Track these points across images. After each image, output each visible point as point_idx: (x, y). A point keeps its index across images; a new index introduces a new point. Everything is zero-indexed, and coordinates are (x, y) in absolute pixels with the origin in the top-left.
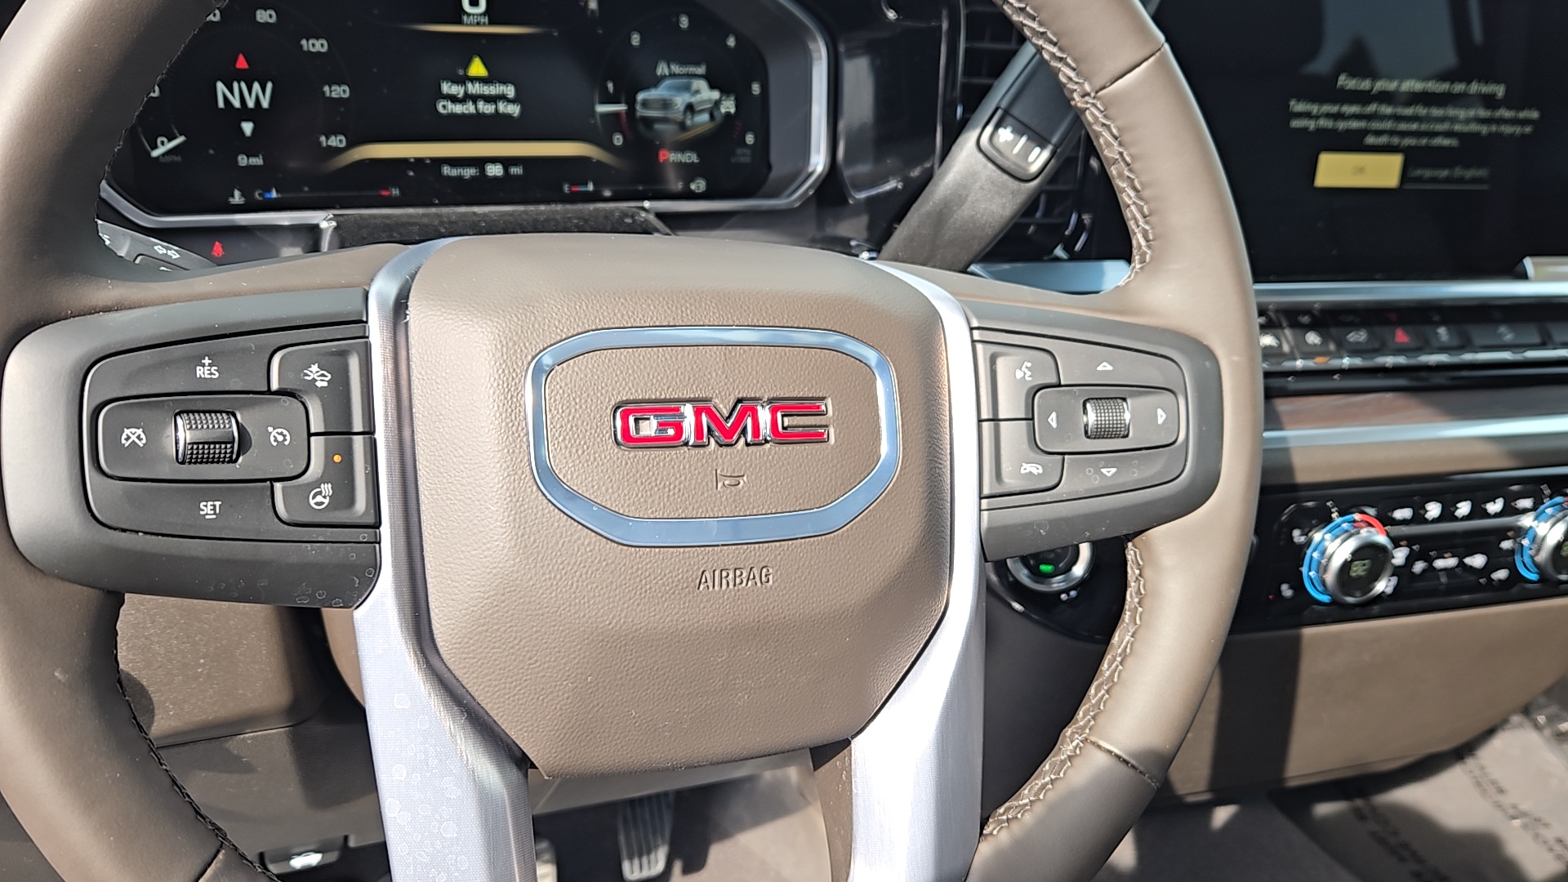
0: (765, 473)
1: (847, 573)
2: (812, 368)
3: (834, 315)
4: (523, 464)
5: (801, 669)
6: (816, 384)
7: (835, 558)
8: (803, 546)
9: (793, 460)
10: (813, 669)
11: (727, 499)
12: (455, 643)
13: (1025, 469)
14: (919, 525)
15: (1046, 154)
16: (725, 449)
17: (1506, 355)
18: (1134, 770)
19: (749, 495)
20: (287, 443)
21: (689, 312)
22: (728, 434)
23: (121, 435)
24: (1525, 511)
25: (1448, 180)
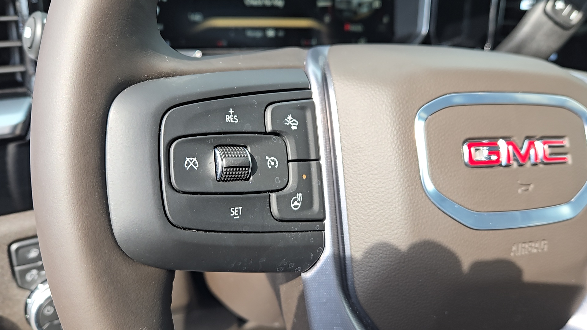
4: (416, 178)
12: (369, 293)
16: (521, 168)
19: (535, 196)
20: (276, 167)
23: (185, 161)
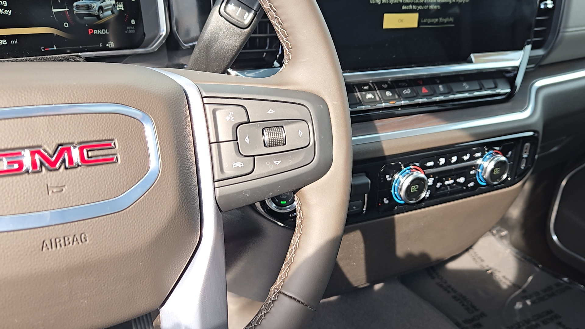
0: (79, 183)
1: (135, 231)
2: (104, 124)
3: (116, 95)
5: (116, 283)
6: (107, 132)
7: (126, 224)
8: (105, 220)
9: (95, 174)
10: (123, 282)
11: (55, 200)
13: (235, 165)
14: (175, 200)
15: (251, 15)
16: (51, 173)
17: (466, 95)
18: (303, 305)
19: (70, 196)
21: (23, 99)
22: (53, 164)
24: (478, 158)
25: (437, 23)
